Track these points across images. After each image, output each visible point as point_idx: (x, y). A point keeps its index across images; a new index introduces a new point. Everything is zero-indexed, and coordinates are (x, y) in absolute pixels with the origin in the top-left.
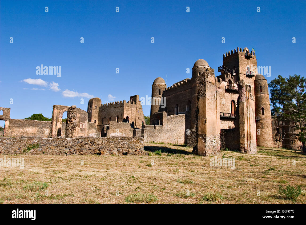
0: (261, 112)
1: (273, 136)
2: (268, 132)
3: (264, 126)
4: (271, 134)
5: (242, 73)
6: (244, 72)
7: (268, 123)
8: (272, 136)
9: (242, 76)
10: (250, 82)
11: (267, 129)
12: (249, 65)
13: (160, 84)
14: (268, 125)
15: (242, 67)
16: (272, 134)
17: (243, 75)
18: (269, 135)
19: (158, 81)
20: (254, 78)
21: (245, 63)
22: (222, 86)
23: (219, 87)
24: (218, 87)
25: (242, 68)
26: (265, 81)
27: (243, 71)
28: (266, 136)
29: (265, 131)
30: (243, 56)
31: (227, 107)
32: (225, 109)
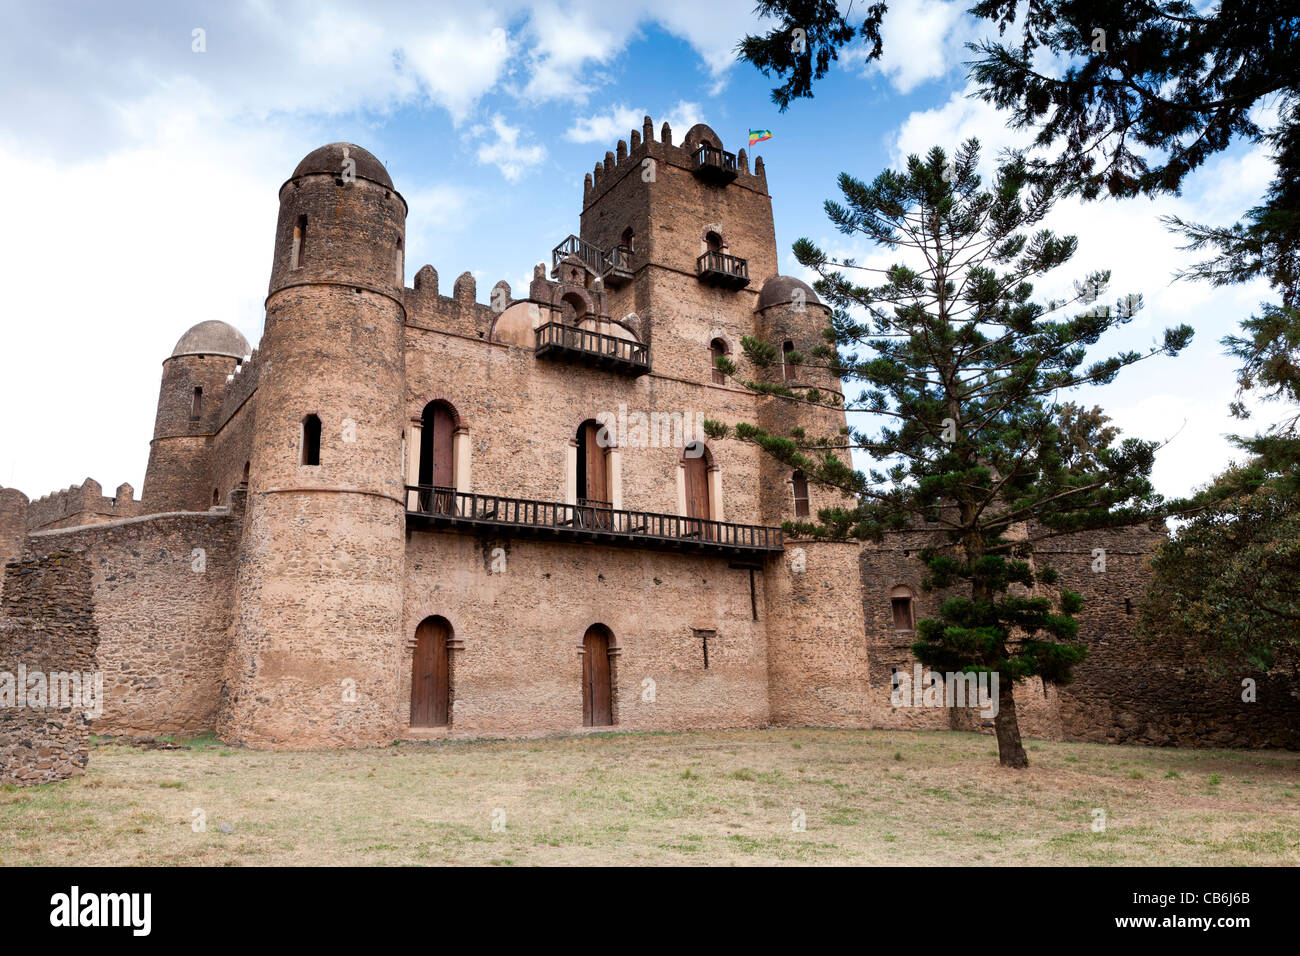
0: (793, 502)
1: (871, 650)
2: (835, 626)
3: (806, 585)
4: (857, 639)
5: (666, 264)
6: (684, 257)
7: (834, 566)
8: (863, 652)
9: (669, 283)
10: (724, 320)
11: (828, 607)
12: (720, 226)
13: (201, 356)
14: (837, 582)
15: (670, 229)
16: (861, 635)
17: (673, 275)
18: (846, 642)
19: (196, 338)
20: (750, 301)
21: (691, 207)
22: (510, 329)
23: (486, 334)
24: (481, 335)
25: (666, 234)
26: (814, 314)
27: (676, 253)
28: (823, 653)
29: (818, 621)
30: (676, 170)
31: (544, 463)
32: (529, 474)
